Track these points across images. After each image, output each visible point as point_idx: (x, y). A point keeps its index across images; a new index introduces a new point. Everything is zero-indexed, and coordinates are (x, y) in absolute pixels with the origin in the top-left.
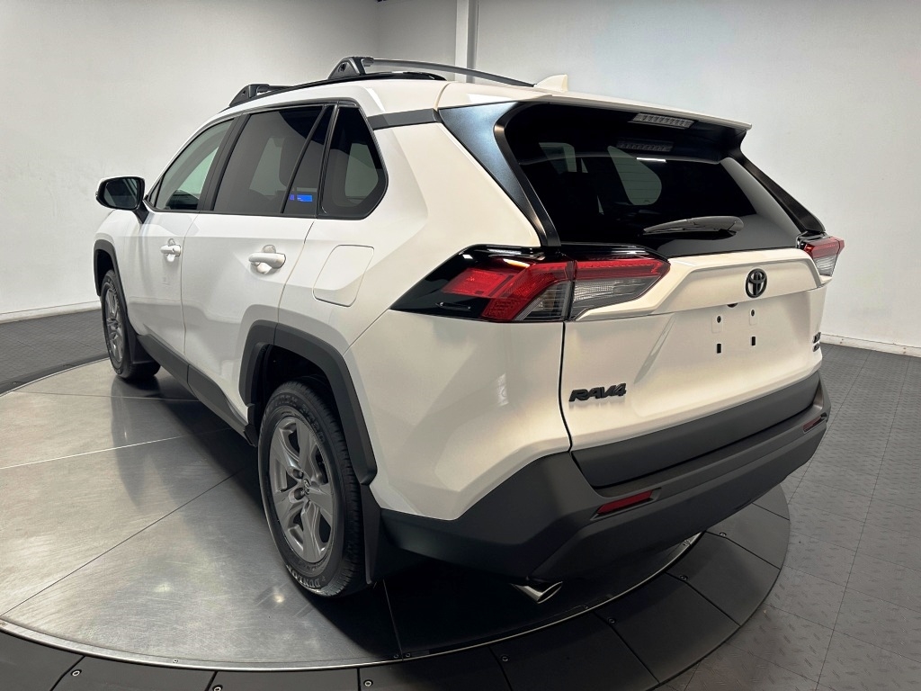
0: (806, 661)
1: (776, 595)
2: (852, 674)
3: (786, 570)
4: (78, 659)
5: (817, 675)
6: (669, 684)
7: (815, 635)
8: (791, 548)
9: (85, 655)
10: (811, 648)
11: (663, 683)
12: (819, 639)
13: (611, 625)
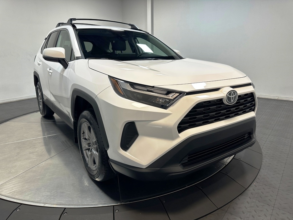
0: (269, 200)
1: (258, 178)
2: (286, 203)
3: (261, 170)
4: (19, 206)
5: (273, 204)
6: (222, 208)
7: (272, 191)
8: (263, 163)
9: (21, 204)
10: (271, 195)
11: (219, 208)
12: (273, 192)
13: (201, 189)
